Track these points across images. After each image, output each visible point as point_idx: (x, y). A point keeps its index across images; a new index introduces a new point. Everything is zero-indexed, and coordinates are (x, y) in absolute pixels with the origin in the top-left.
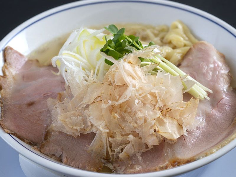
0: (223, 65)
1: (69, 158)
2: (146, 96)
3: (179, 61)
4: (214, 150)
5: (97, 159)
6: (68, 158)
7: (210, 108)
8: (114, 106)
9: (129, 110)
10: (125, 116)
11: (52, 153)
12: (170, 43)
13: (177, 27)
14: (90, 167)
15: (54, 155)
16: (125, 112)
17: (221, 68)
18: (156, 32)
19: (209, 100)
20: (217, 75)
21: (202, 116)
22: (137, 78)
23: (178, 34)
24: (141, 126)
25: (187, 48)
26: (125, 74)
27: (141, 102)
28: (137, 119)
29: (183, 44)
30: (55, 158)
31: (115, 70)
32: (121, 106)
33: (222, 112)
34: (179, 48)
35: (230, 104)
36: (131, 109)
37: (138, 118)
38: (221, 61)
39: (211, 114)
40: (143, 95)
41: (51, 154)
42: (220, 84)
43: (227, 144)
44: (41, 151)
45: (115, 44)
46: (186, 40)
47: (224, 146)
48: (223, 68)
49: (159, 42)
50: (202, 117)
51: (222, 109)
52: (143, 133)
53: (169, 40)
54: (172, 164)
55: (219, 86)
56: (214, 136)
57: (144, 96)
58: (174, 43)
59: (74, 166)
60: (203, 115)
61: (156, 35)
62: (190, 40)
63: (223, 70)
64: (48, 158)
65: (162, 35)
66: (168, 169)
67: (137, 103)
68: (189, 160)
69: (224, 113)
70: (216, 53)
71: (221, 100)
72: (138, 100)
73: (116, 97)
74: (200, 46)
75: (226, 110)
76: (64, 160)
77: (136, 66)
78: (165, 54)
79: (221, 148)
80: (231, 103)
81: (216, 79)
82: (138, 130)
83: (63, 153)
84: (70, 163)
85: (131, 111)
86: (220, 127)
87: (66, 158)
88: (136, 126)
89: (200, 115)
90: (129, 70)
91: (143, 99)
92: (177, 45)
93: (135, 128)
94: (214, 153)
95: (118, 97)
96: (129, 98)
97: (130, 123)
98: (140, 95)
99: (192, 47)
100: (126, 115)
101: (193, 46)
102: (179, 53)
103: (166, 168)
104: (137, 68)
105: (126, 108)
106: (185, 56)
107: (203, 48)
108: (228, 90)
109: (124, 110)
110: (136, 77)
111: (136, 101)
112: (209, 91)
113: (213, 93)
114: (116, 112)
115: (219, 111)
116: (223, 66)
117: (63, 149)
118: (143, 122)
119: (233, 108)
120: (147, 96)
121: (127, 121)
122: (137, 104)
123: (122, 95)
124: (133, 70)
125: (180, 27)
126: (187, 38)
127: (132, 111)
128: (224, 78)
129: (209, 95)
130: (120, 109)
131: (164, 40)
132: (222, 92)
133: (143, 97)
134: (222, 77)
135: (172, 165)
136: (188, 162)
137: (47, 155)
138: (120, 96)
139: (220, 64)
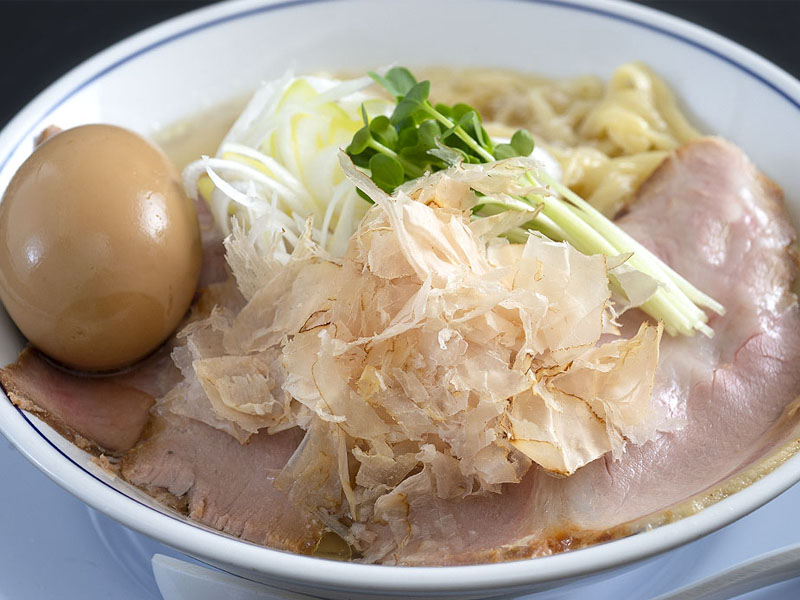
0: (770, 221)
1: (213, 504)
2: (481, 318)
3: (623, 198)
4: (697, 505)
5: (305, 509)
6: (209, 502)
7: (712, 363)
8: (369, 346)
9: (419, 363)
10: (405, 382)
11: (161, 481)
12: (601, 138)
13: (630, 85)
14: (277, 537)
15: (166, 490)
16: (406, 367)
17: (763, 231)
18: (560, 98)
19: (711, 337)
20: (746, 255)
21: (678, 390)
22: (457, 257)
23: (633, 107)
24: (456, 417)
25: (657, 158)
26: (409, 238)
27: (461, 338)
28: (444, 394)
29: (646, 143)
30: (168, 501)
31: (378, 225)
32: (393, 345)
33: (749, 381)
34: (629, 154)
35: (782, 355)
36: (426, 359)
37: (448, 393)
38: (764, 209)
39: (710, 384)
40: (468, 316)
41: (155, 487)
42: (753, 285)
43: (744, 487)
44: (124, 473)
45: (399, 133)
46: (659, 131)
47: (730, 494)
48: (769, 231)
49: (567, 131)
50: (678, 392)
51: (750, 371)
52: (462, 442)
53: (598, 129)
54: (554, 543)
55: (751, 290)
56: (710, 460)
57: (474, 319)
58: (618, 138)
59: (227, 529)
60: (682, 387)
61: (559, 110)
62: (672, 129)
63: (768, 236)
64: (144, 498)
65: (578, 107)
66: (534, 556)
67: (448, 339)
68: (608, 532)
69: (757, 384)
70: (752, 178)
71: (752, 337)
72: (452, 331)
73: (378, 314)
74: (699, 154)
75: (761, 374)
76: (196, 506)
77: (453, 218)
78: (580, 174)
79: (723, 498)
80: (784, 353)
81: (740, 269)
82: (446, 433)
83: (194, 484)
84: (213, 518)
85: (424, 366)
86: (736, 429)
87: (201, 502)
88: (439, 416)
89: (671, 386)
90: (426, 227)
91: (470, 329)
92: (624, 145)
93: (436, 423)
94: (693, 514)
95: (385, 316)
96: (421, 322)
97: (420, 405)
98: (459, 314)
99: (673, 154)
100: (409, 377)
101: (678, 152)
102: (625, 172)
103: (528, 553)
104: (457, 223)
105: (411, 356)
106: (646, 185)
107: (709, 160)
108: (780, 307)
109: (402, 360)
110: (450, 254)
111: (445, 335)
112: (712, 307)
113: (726, 315)
114: (379, 368)
115: (740, 375)
116: (773, 223)
117: (196, 471)
118: (464, 404)
119: (789, 369)
120: (484, 318)
121: (410, 400)
122: (447, 343)
123: (399, 310)
124: (443, 231)
125: (643, 82)
126: (662, 125)
127: (428, 367)
128: (770, 266)
129: (712, 319)
130: (390, 356)
131: (585, 128)
132: (759, 312)
133: (471, 322)
134: (765, 260)
135: (550, 546)
136: (605, 538)
137: (143, 488)
138: (394, 313)
139: (763, 217)
